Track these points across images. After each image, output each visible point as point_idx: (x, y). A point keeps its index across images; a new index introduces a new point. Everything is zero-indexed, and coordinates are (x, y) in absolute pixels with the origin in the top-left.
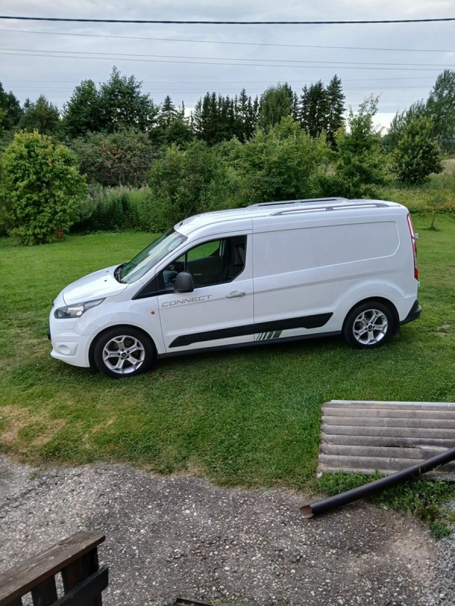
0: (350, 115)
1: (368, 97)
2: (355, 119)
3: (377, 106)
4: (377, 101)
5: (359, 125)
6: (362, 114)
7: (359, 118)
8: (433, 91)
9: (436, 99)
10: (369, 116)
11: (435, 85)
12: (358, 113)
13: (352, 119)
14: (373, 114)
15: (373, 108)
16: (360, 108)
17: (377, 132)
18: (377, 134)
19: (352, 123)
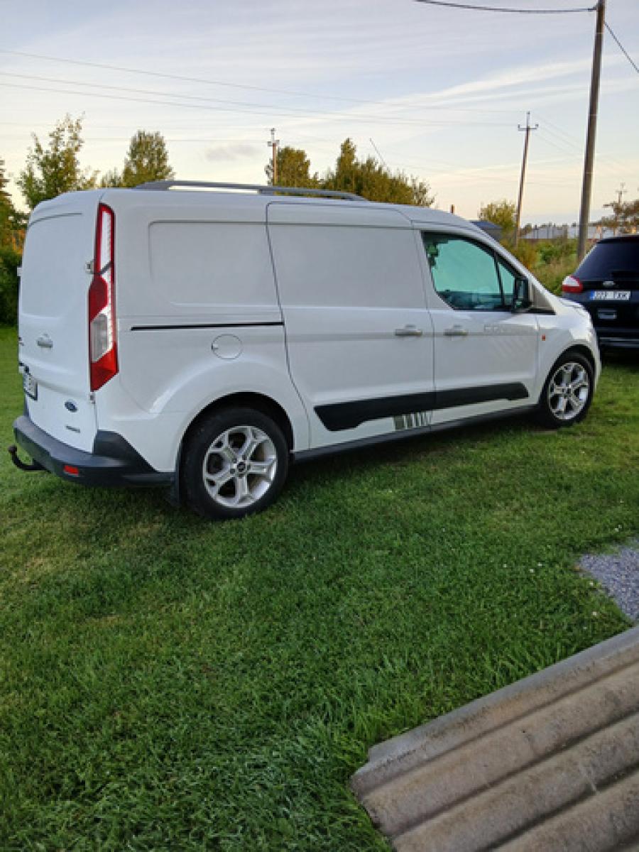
0: (37, 151)
1: (61, 122)
2: (46, 158)
3: (81, 136)
4: (79, 127)
5: (56, 167)
6: (57, 150)
7: (54, 156)
8: (129, 158)
9: (134, 170)
10: (69, 152)
11: (129, 151)
12: (49, 148)
13: (41, 157)
14: (77, 149)
15: (75, 138)
16: (52, 139)
17: (88, 178)
18: (89, 182)
19: (43, 165)
